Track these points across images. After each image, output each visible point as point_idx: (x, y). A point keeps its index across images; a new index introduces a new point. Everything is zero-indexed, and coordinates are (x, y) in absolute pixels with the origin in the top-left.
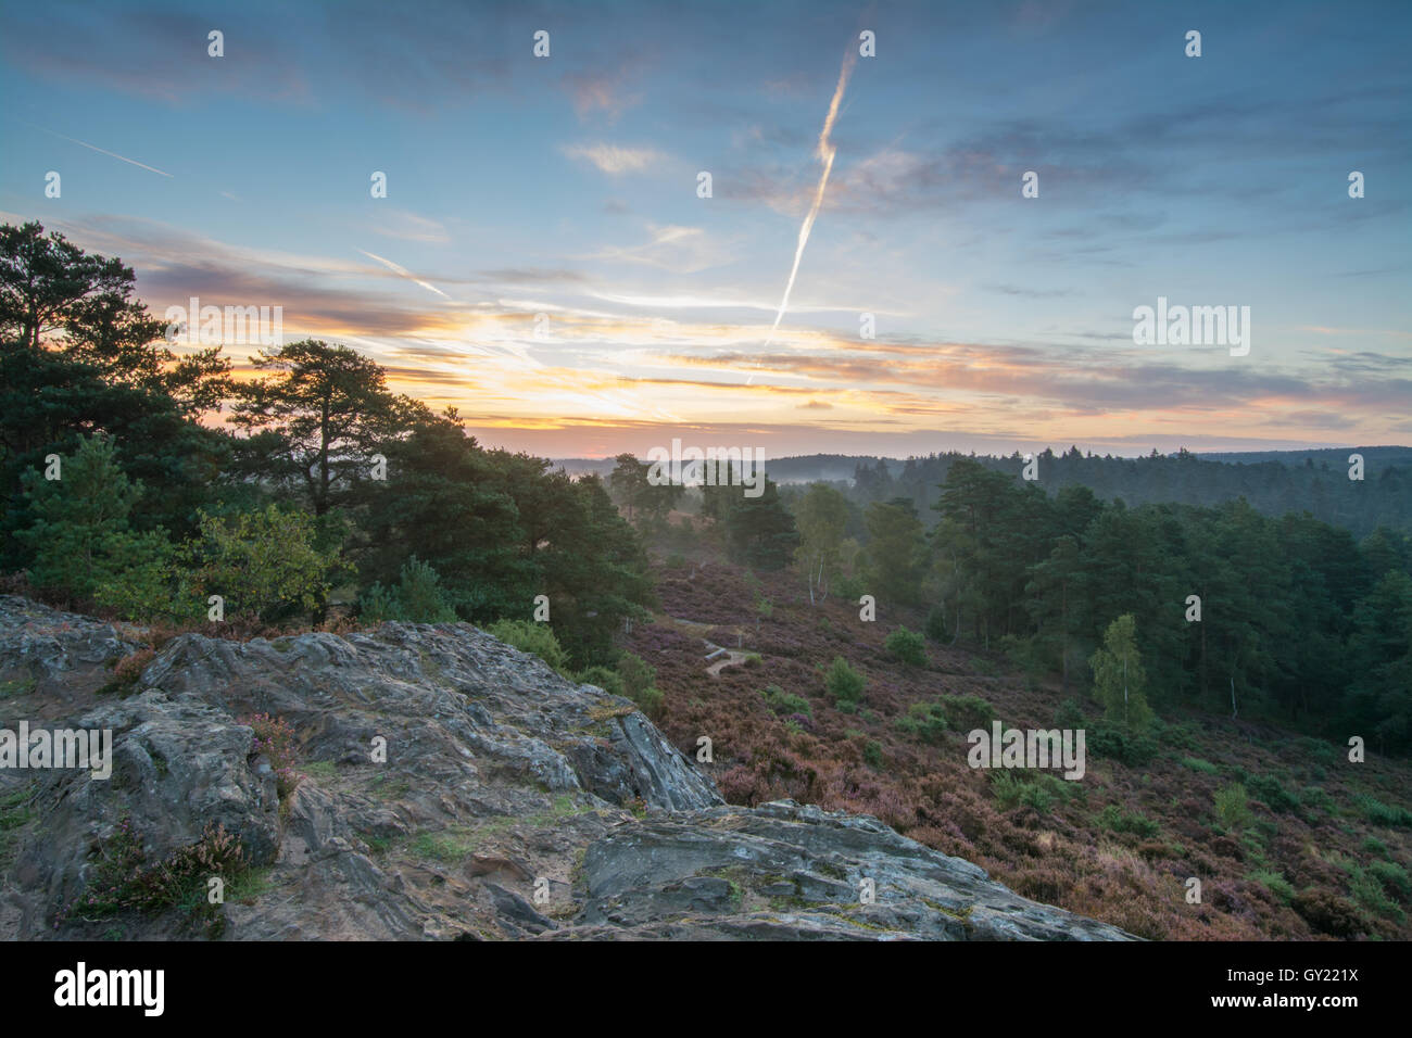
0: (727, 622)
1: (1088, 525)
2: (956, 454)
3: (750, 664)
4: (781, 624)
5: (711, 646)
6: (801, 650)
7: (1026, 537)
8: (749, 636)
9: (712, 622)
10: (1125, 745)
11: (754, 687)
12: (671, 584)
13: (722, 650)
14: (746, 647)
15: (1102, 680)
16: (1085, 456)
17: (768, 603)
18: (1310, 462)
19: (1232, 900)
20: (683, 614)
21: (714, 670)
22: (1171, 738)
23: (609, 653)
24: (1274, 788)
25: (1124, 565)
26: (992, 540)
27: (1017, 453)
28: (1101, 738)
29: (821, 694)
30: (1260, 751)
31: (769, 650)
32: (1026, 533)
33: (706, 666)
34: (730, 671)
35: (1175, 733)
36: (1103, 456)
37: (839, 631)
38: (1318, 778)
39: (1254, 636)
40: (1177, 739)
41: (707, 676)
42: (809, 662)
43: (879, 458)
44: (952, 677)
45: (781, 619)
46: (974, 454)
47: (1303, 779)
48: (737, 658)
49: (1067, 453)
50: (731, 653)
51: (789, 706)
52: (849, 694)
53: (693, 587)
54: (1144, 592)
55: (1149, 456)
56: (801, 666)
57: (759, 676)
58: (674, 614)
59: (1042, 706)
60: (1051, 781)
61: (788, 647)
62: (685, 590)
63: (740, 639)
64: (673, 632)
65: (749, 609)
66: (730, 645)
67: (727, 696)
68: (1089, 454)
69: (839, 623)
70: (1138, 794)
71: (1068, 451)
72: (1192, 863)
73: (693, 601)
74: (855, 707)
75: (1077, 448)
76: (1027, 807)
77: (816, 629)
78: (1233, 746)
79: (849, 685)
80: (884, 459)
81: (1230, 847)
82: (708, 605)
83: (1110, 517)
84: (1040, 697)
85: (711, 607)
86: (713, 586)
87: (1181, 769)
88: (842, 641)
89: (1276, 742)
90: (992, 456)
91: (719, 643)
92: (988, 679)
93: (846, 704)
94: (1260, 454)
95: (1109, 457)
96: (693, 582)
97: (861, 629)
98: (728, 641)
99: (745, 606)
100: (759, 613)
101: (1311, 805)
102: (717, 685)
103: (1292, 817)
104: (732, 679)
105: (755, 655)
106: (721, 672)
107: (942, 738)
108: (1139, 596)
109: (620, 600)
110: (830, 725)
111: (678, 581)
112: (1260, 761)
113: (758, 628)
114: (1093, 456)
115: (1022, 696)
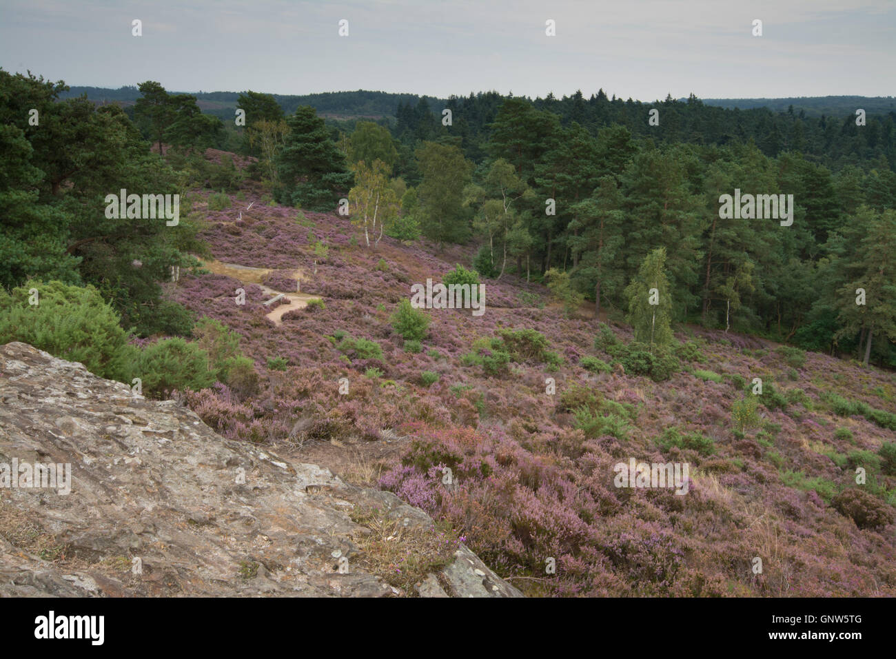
0: (282, 266)
1: (626, 166)
2: (495, 94)
3: (311, 308)
4: (339, 266)
5: (267, 291)
6: (361, 293)
7: (569, 177)
8: (306, 280)
9: (267, 267)
10: (654, 364)
11: (320, 332)
12: (219, 227)
13: (281, 295)
14: (305, 290)
15: (634, 307)
16: (610, 99)
17: (324, 245)
18: (791, 110)
19: (799, 510)
20: (234, 259)
21: (275, 316)
22: (684, 353)
23: (161, 307)
24: (769, 392)
25: (655, 203)
26: (537, 180)
27: (551, 94)
28: (634, 358)
29: (387, 334)
30: (749, 359)
31: (329, 294)
32: (569, 174)
33: (266, 313)
34: (291, 317)
35: (687, 349)
36: (625, 99)
37: (397, 271)
38: (792, 378)
39: (750, 264)
40: (690, 354)
41: (270, 325)
42: (370, 304)
43: (420, 96)
44: (501, 309)
45: (338, 262)
46: (511, 94)
47: (781, 381)
48: (298, 303)
49: (595, 96)
50: (290, 297)
51: (362, 351)
52: (415, 334)
53: (241, 229)
54: (668, 228)
55: (664, 101)
56: (364, 307)
57: (324, 320)
58: (223, 259)
59: (579, 332)
60: (613, 405)
61: (348, 290)
62: (234, 234)
63: (298, 284)
64: (225, 278)
65: (304, 252)
66: (288, 289)
67: (295, 343)
68: (614, 97)
69: (395, 264)
70: (668, 405)
71: (596, 93)
72: (750, 474)
73: (244, 245)
74: (421, 346)
75: (604, 91)
76: (608, 437)
77: (374, 270)
78: (729, 357)
79: (414, 324)
80: (425, 97)
81: (751, 448)
82: (260, 249)
83: (646, 159)
84: (578, 323)
85: (264, 251)
86: (263, 229)
87: (695, 380)
88: (400, 281)
89: (758, 351)
90: (527, 98)
91: (276, 288)
92: (532, 310)
93: (412, 343)
94: (751, 100)
95: (630, 100)
96: (242, 225)
97: (417, 269)
98: (287, 286)
99: (300, 249)
100: (315, 256)
101: (794, 403)
102: (283, 333)
103: (782, 414)
104: (298, 325)
105: (317, 299)
106: (284, 318)
107: (506, 370)
108: (664, 231)
109: (169, 250)
110: (401, 365)
111: (224, 224)
112: (750, 368)
113: (316, 271)
114: (616, 99)
115: (563, 324)
